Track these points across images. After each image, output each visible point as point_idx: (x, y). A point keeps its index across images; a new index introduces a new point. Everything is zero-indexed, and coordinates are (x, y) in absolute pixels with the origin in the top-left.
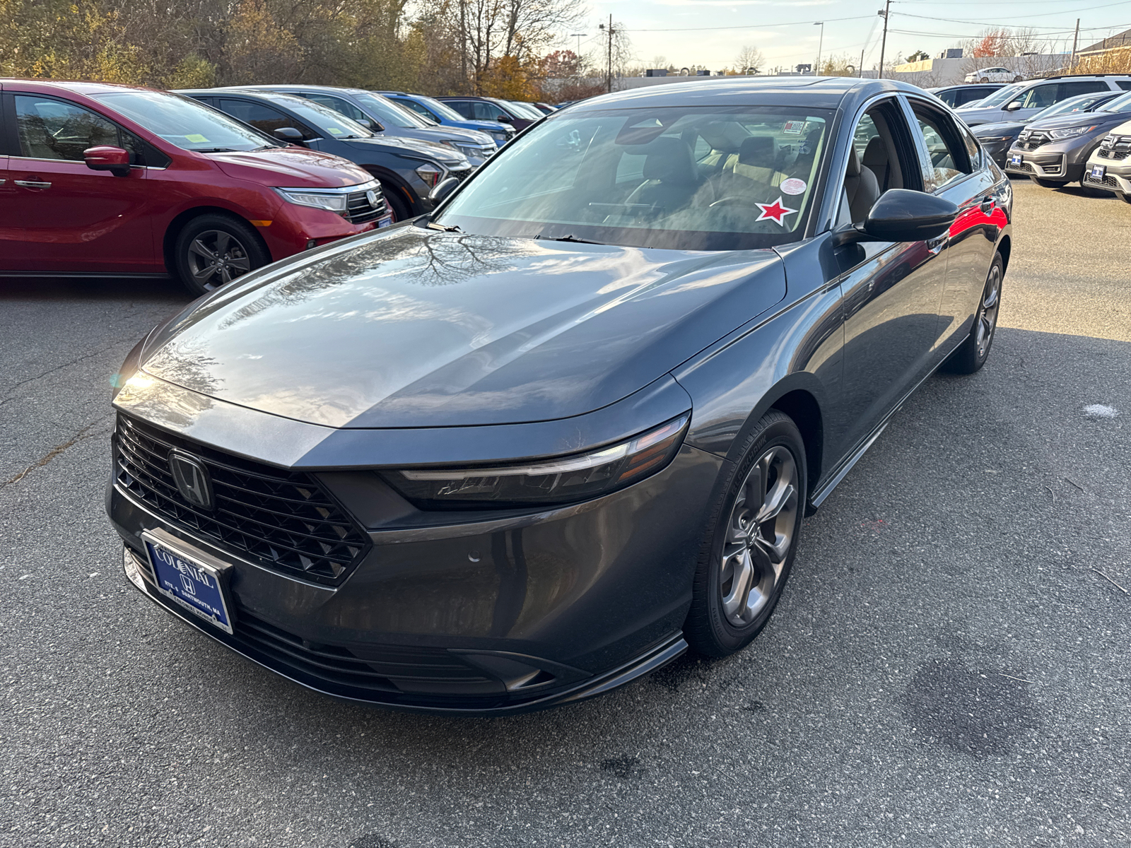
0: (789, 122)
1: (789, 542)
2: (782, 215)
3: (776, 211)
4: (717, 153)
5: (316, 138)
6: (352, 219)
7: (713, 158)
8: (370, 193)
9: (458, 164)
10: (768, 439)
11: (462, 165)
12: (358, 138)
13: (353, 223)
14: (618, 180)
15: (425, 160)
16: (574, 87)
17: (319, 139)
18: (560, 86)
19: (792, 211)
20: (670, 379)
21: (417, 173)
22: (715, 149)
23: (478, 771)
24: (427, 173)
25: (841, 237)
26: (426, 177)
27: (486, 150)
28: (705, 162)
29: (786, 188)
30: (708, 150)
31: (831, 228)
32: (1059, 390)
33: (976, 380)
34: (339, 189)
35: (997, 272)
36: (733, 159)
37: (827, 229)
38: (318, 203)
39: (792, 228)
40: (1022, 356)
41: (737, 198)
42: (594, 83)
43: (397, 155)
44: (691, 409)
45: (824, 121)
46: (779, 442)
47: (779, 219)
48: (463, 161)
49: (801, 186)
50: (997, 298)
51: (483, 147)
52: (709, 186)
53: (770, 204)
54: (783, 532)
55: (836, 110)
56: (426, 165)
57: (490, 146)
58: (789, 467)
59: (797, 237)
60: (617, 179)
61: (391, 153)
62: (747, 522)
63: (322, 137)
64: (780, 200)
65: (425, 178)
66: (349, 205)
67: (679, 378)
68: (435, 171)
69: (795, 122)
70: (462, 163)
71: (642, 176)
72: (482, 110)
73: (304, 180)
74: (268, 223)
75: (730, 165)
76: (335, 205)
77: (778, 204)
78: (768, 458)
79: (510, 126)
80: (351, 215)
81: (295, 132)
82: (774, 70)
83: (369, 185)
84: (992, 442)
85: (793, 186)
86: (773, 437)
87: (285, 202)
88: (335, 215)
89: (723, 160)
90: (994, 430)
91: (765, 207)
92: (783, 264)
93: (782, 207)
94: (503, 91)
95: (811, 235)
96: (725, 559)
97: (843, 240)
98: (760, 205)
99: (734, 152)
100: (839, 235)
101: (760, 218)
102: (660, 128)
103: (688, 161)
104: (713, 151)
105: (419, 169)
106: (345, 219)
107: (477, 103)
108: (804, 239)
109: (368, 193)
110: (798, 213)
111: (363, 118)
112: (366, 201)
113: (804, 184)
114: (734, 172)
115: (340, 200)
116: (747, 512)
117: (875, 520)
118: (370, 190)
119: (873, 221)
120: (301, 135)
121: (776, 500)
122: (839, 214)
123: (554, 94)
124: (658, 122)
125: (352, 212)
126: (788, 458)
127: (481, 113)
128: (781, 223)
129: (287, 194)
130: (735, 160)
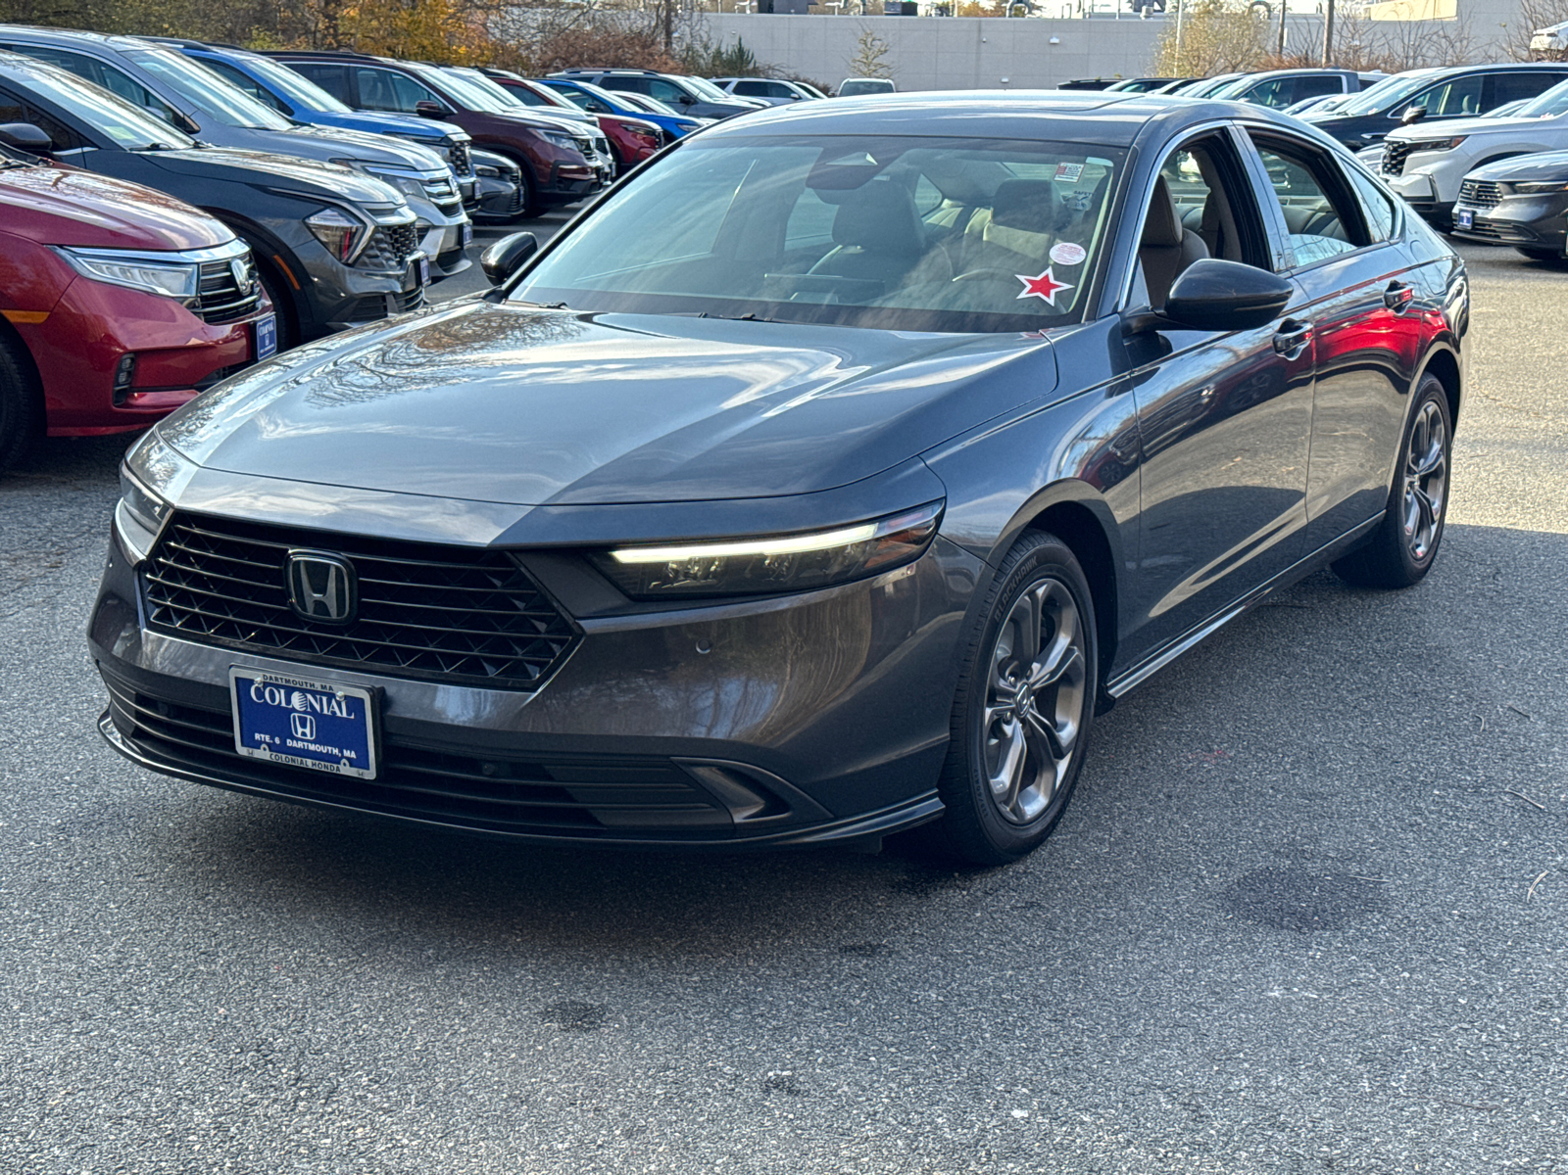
0: (1062, 164)
1: (1075, 733)
2: (1053, 292)
3: (1044, 286)
4: (952, 206)
5: (82, 146)
6: (205, 314)
7: (946, 213)
8: (237, 264)
9: (392, 212)
10: (1040, 563)
11: (400, 215)
12: (170, 149)
13: (207, 321)
14: (788, 245)
15: (325, 200)
16: (578, 34)
17: (86, 149)
18: (541, 29)
19: (1066, 286)
20: (918, 463)
21: (309, 227)
22: (950, 198)
23: (684, 959)
24: (327, 228)
25: (1134, 324)
26: (327, 235)
27: (432, 182)
28: (933, 219)
29: (1058, 256)
30: (936, 198)
31: (1120, 309)
32: (1546, 608)
33: (1410, 597)
34: (182, 254)
35: (1435, 413)
36: (982, 216)
37: (1115, 311)
38: (138, 279)
39: (1067, 309)
40: (1500, 565)
41: (991, 271)
42: (626, 24)
43: (264, 189)
44: (945, 498)
45: (1110, 164)
46: (1054, 573)
47: (1048, 295)
48: (402, 205)
49: (1079, 254)
50: (1442, 460)
51: (426, 176)
52: (941, 254)
53: (1036, 276)
54: (1067, 713)
55: (1129, 148)
56: (328, 212)
57: (438, 175)
58: (1069, 616)
59: (1074, 319)
60: (787, 243)
61: (246, 184)
62: (1016, 680)
63: (93, 145)
64: (1049, 271)
65: (324, 239)
66: (202, 286)
67: (928, 462)
68: (345, 224)
69: (1070, 165)
70: (400, 210)
71: (830, 238)
72: (375, 86)
73: (113, 233)
74: (40, 317)
75: (978, 228)
76: (169, 285)
77: (1047, 277)
78: (1040, 592)
79: (458, 129)
80: (204, 306)
81: (37, 133)
82: (1075, 8)
83: (231, 249)
84: (1411, 669)
85: (1067, 253)
86: (1046, 565)
87: (76, 275)
88: (172, 305)
89: (963, 219)
90: (1419, 656)
91: (1030, 282)
92: (1053, 350)
93: (1052, 280)
94: (394, 33)
95: (1092, 318)
96: (988, 711)
97: (1137, 328)
98: (1022, 278)
99: (984, 205)
100: (1129, 321)
101: (1023, 295)
102: (872, 166)
103: (908, 214)
104: (947, 202)
105: (313, 220)
106: (195, 313)
107: (365, 71)
108: (1083, 321)
109: (233, 265)
110: (1076, 289)
111: (148, 104)
112: (230, 281)
113: (1083, 252)
114: (985, 238)
115: (184, 276)
116: (1016, 667)
117: (1211, 750)
118: (235, 257)
119: (1175, 301)
120: (50, 140)
121: (1055, 658)
122: (1131, 292)
123: (528, 47)
124: (869, 158)
125: (207, 301)
126: (1069, 604)
127: (372, 93)
128: (1051, 301)
129: (79, 259)
130: (985, 219)
